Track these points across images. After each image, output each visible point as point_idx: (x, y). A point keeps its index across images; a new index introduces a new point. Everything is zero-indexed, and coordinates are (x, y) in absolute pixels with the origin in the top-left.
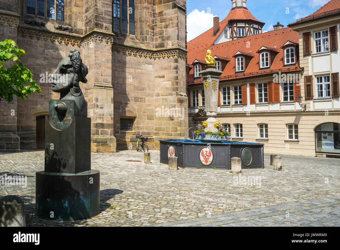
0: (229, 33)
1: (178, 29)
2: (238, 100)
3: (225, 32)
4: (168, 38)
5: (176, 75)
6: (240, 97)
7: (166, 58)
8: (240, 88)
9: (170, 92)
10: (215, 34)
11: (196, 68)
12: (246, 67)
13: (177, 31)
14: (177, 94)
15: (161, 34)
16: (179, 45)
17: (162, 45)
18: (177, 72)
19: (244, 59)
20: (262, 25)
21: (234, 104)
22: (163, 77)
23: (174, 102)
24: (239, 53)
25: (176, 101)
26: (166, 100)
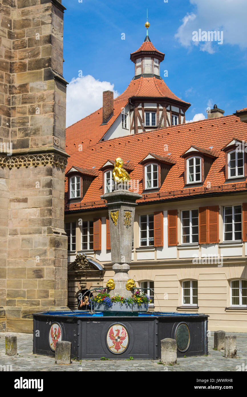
0: (129, 119)
1: (54, 116)
2: (148, 239)
3: (123, 117)
4: (36, 131)
5: (48, 197)
6: (152, 234)
7: (31, 167)
8: (151, 219)
9: (36, 227)
10: (105, 121)
11: (73, 182)
12: (162, 182)
13: (52, 120)
14: (50, 231)
15: (23, 124)
16: (55, 144)
17: (24, 144)
18: (51, 193)
19: (159, 168)
20: (184, 107)
21: (140, 245)
22: (25, 200)
23: (45, 244)
24: (150, 157)
25: (48, 243)
26: (29, 241)
